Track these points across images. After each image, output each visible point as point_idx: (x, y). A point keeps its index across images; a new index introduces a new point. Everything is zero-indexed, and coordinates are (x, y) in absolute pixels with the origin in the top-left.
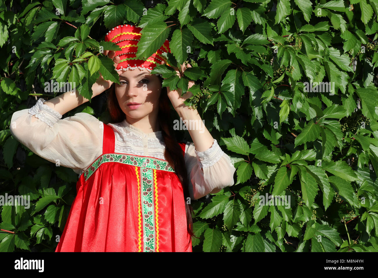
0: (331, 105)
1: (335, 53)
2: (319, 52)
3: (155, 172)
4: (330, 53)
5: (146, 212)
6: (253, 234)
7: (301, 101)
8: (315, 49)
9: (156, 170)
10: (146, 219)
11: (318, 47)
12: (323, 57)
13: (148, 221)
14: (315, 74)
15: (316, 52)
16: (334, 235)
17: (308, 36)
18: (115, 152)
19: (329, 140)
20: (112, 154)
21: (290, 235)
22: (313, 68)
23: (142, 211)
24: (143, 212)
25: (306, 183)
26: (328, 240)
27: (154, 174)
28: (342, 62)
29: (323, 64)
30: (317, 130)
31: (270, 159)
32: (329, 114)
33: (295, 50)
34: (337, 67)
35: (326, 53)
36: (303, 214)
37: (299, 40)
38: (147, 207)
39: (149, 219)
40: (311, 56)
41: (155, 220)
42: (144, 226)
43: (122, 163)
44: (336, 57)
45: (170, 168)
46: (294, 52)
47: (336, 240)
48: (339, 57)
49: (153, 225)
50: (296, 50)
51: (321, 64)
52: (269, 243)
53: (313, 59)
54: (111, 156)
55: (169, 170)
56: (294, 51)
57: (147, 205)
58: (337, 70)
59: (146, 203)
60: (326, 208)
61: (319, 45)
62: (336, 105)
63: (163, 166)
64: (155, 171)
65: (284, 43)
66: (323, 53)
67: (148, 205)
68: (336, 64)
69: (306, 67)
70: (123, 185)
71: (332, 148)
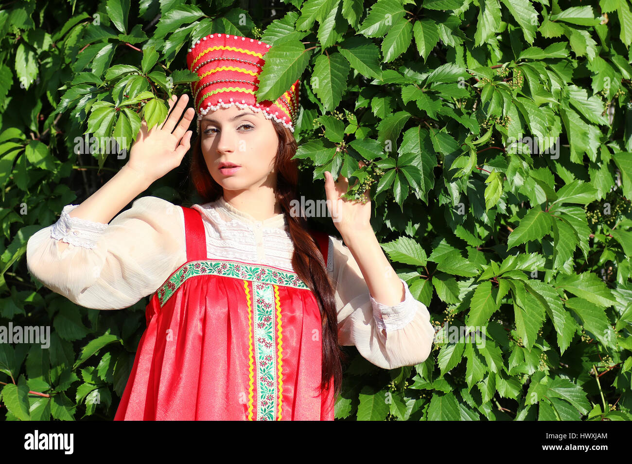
0: (572, 181)
1: (578, 94)
2: (552, 93)
3: (276, 290)
4: (570, 94)
5: (263, 356)
6: (441, 393)
7: (521, 173)
8: (545, 88)
9: (278, 286)
10: (262, 368)
11: (550, 85)
12: (559, 101)
13: (266, 372)
14: (546, 130)
15: (548, 92)
16: (577, 397)
17: (533, 66)
18: (208, 257)
19: (565, 239)
20: (204, 262)
21: (502, 394)
22: (543, 120)
23: (256, 354)
24: (257, 356)
25: (523, 308)
26: (567, 404)
27: (275, 293)
28: (590, 109)
29: (558, 112)
30: (546, 222)
31: (461, 271)
32: (567, 197)
33: (511, 89)
34: (583, 117)
35: (564, 95)
36: (524, 360)
37: (518, 73)
38: (264, 348)
39: (267, 368)
40: (539, 99)
41: (278, 370)
42: (259, 382)
43: (221, 275)
44: (581, 101)
45: (301, 283)
46: (511, 93)
47: (580, 405)
48: (585, 100)
49: (274, 378)
50: (513, 90)
51: (556, 114)
52: (469, 410)
53: (543, 105)
54: (201, 265)
55: (299, 286)
56: (510, 91)
57: (264, 344)
58: (582, 123)
59: (262, 340)
60: (562, 352)
61: (553, 82)
62: (580, 182)
63: (288, 280)
64: (277, 288)
65: (493, 78)
66: (559, 94)
67: (266, 344)
68: (580, 113)
69: (531, 117)
70: (224, 313)
71: (570, 252)
